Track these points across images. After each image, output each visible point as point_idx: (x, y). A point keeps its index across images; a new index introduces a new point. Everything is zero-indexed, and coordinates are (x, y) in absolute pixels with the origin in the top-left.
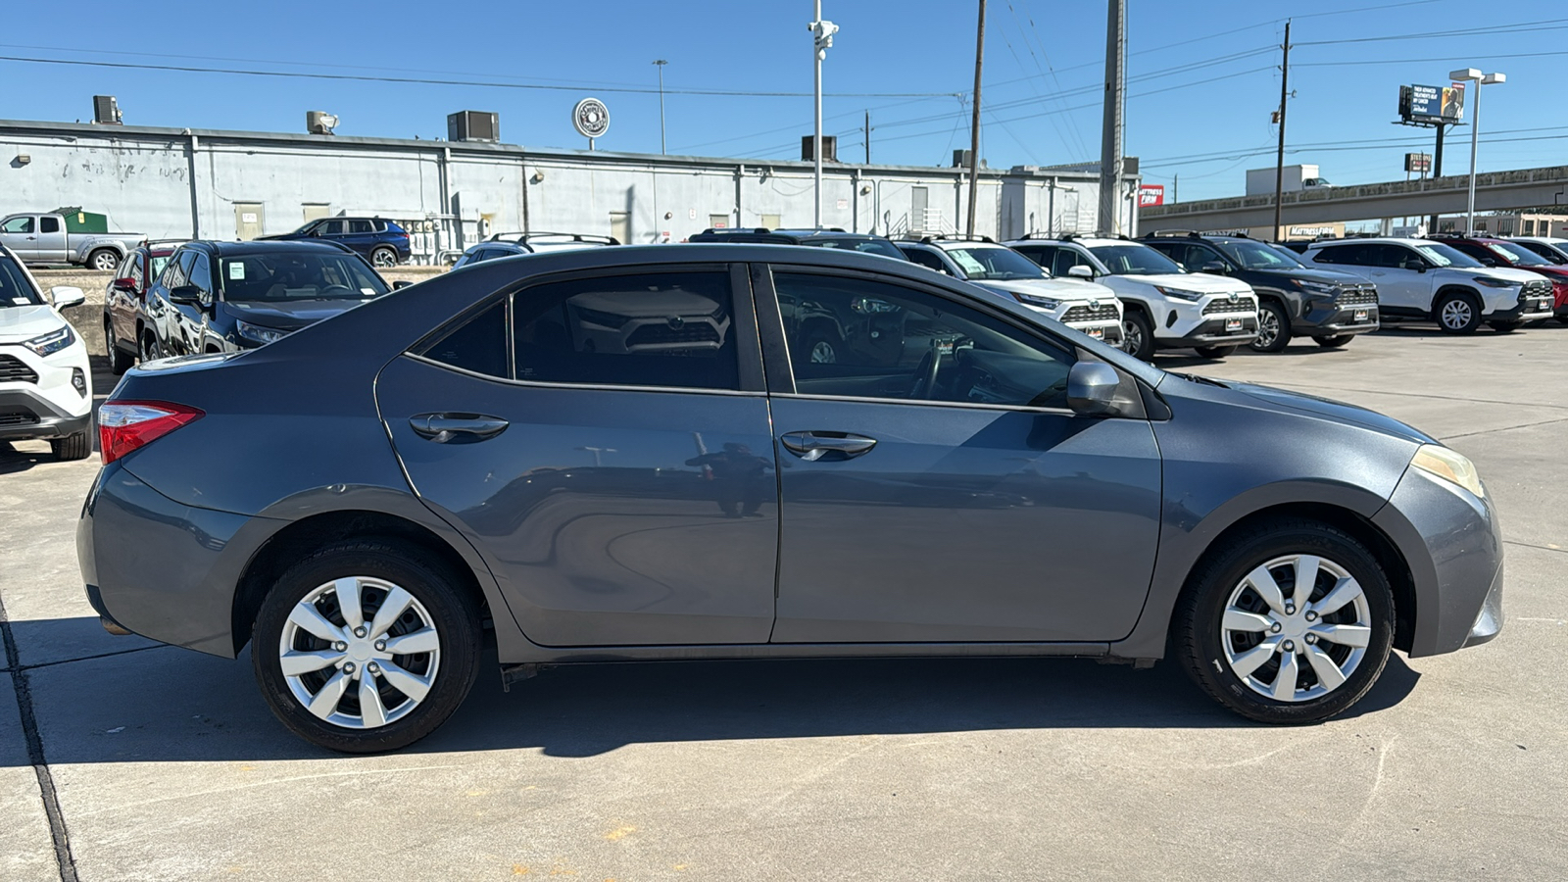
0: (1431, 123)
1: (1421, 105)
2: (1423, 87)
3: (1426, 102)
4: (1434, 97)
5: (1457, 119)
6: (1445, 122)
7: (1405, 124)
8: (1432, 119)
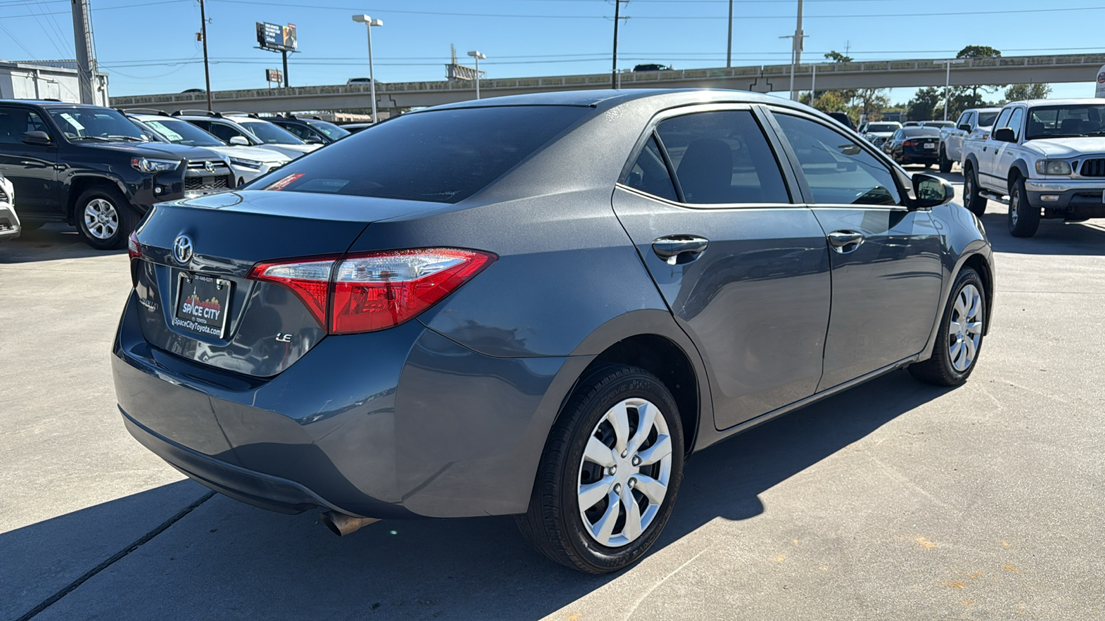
0: (278, 49)
1: (271, 37)
2: (271, 24)
3: (274, 35)
4: (279, 32)
5: (294, 48)
6: (287, 49)
7: (262, 49)
8: (279, 47)
